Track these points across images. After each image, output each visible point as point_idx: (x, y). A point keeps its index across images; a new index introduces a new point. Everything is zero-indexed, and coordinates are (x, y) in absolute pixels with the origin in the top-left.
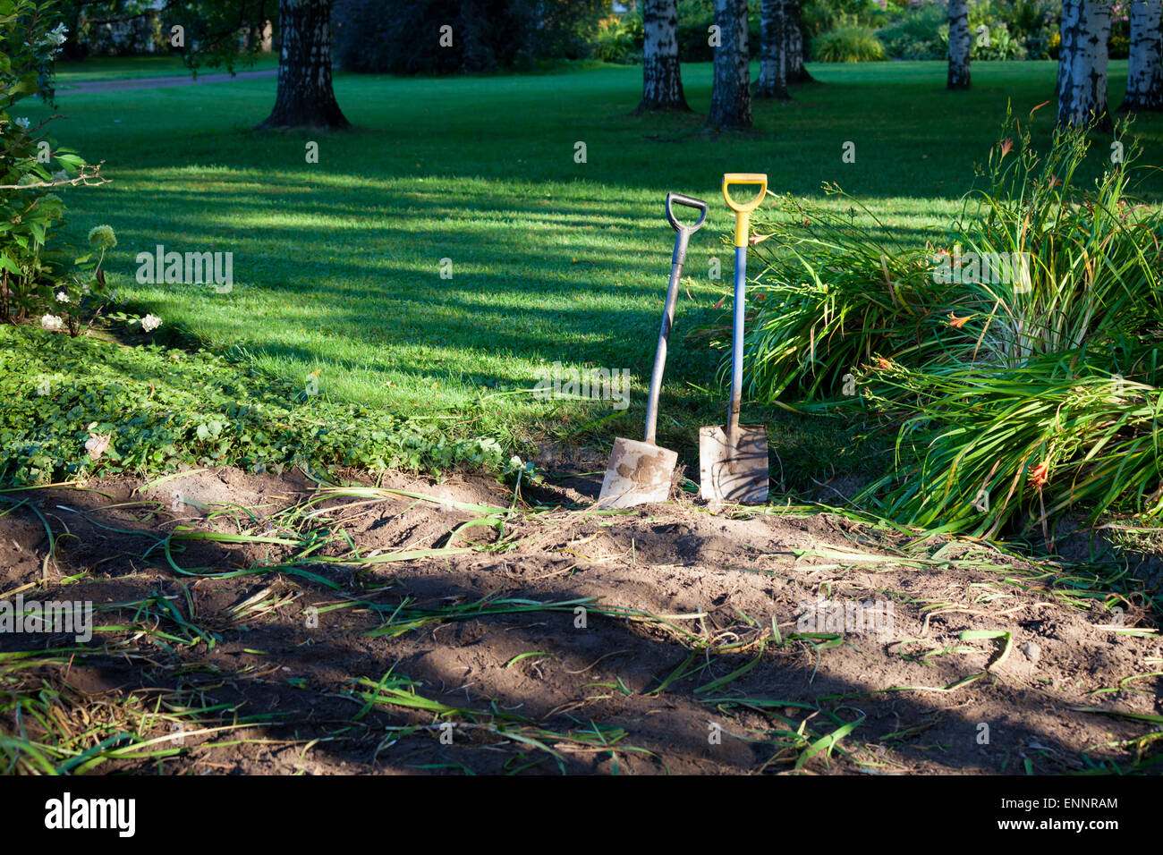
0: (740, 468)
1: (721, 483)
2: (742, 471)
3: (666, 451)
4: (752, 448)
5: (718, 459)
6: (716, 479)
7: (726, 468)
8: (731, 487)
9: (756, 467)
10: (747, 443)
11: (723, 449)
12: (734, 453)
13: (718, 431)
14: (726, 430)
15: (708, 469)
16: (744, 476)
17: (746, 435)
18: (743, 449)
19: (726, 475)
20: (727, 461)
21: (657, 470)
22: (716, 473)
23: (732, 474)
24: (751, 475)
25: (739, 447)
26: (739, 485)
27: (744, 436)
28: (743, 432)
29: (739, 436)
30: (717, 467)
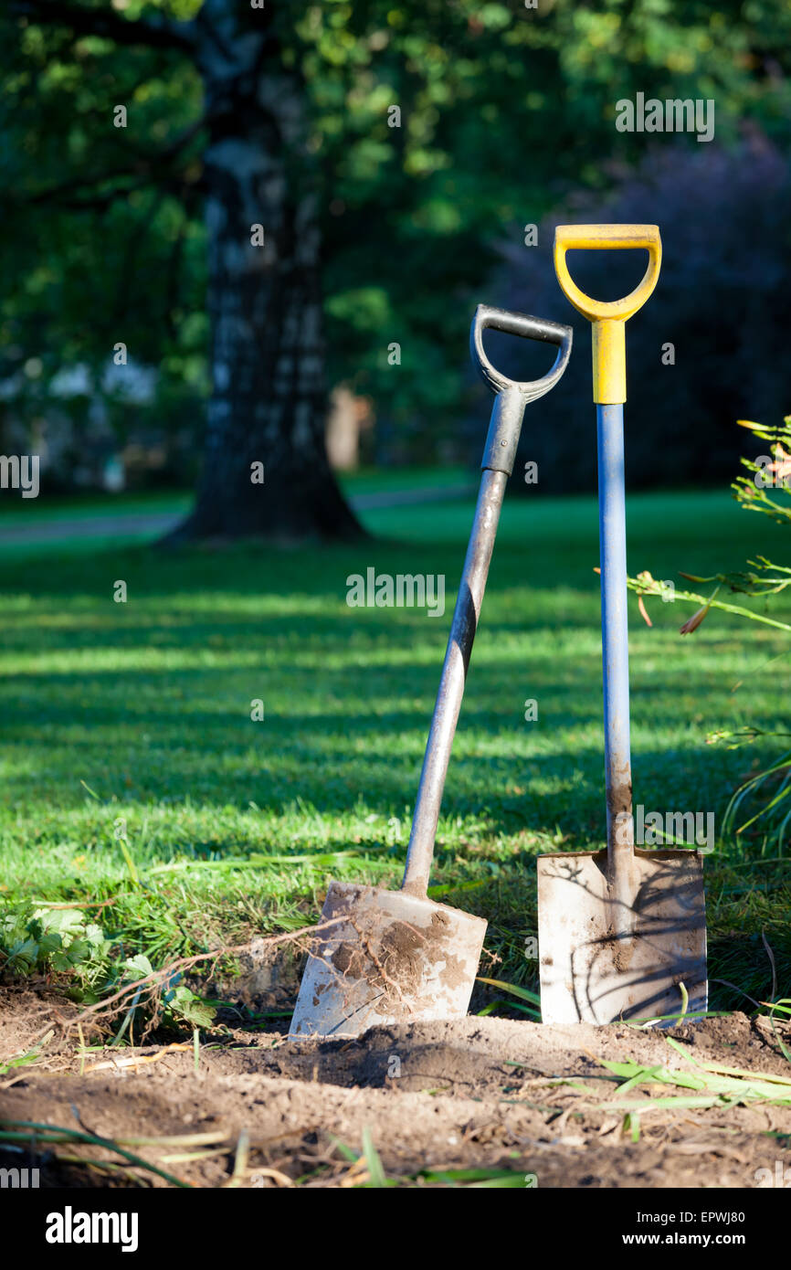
0: (640, 957)
1: (594, 994)
2: (647, 963)
3: (456, 916)
4: (672, 907)
5: (586, 936)
6: (581, 984)
7: (606, 956)
8: (620, 1002)
9: (679, 951)
10: (660, 896)
11: (598, 909)
12: (626, 921)
13: (588, 868)
14: (604, 861)
15: (561, 960)
16: (650, 976)
17: (658, 876)
18: (651, 911)
19: (605, 975)
20: (609, 939)
21: (432, 960)
22: (581, 968)
23: (620, 971)
24: (669, 972)
25: (638, 906)
26: (637, 1000)
27: (652, 879)
28: (650, 868)
29: (638, 879)
30: (584, 954)
